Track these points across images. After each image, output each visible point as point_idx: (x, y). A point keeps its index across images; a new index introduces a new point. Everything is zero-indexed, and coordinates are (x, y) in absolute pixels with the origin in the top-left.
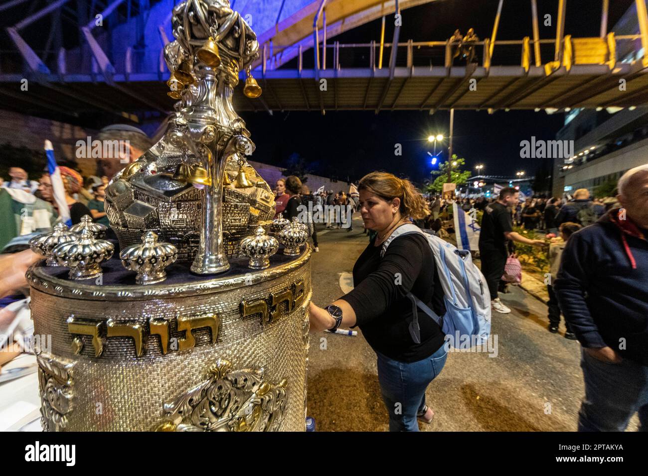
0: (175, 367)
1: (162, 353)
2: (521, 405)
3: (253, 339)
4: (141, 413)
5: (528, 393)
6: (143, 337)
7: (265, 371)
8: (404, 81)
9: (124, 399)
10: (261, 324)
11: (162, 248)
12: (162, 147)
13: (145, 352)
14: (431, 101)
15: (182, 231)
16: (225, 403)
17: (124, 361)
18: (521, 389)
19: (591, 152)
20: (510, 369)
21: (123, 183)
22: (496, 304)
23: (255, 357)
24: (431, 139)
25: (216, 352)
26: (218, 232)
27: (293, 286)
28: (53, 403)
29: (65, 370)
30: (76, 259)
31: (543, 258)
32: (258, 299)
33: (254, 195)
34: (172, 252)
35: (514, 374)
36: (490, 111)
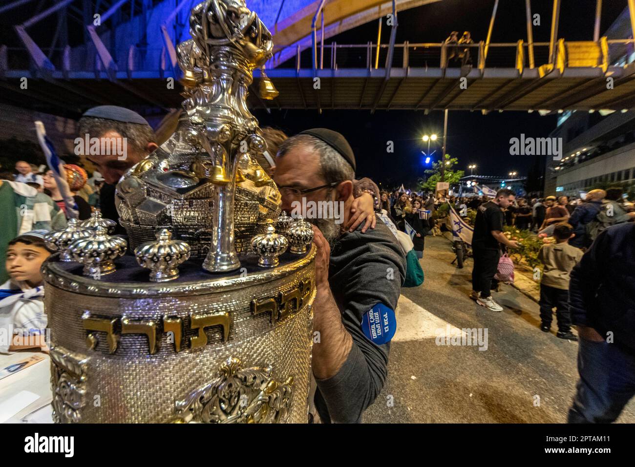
0: (187, 364)
1: (175, 350)
2: (514, 403)
3: (263, 338)
4: (153, 410)
5: (520, 391)
6: (157, 334)
7: (273, 369)
8: (400, 81)
9: (137, 395)
10: (270, 322)
11: (176, 246)
12: (174, 144)
13: (158, 349)
14: (426, 101)
15: (194, 228)
16: (234, 400)
17: (137, 358)
18: (513, 387)
19: (583, 154)
20: (502, 366)
21: (135, 180)
22: (489, 302)
23: (264, 354)
24: (425, 138)
25: (227, 349)
26: (230, 230)
27: (301, 284)
28: (66, 398)
29: (79, 366)
30: (91, 256)
31: (535, 257)
32: (268, 297)
33: (262, 193)
34: (186, 250)
35: (507, 373)
36: (484, 112)
